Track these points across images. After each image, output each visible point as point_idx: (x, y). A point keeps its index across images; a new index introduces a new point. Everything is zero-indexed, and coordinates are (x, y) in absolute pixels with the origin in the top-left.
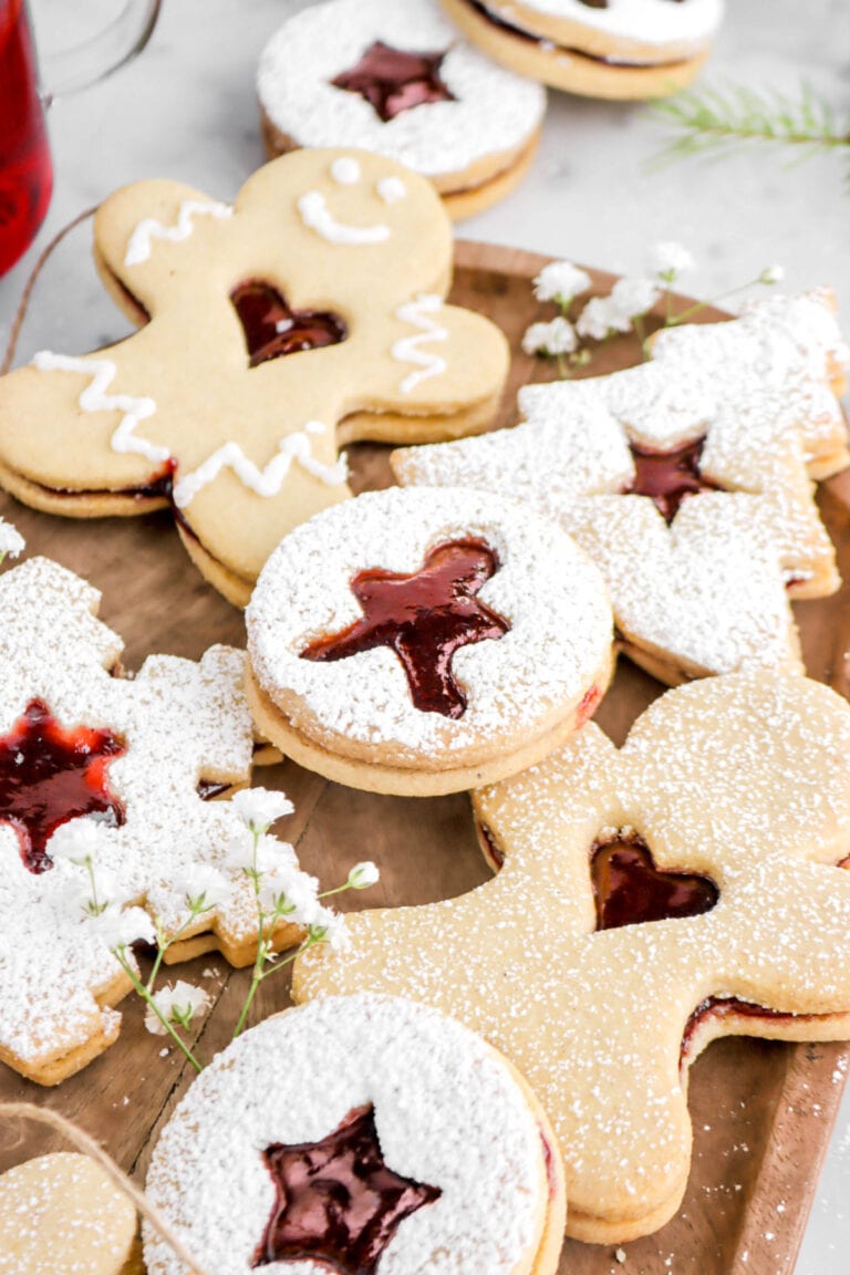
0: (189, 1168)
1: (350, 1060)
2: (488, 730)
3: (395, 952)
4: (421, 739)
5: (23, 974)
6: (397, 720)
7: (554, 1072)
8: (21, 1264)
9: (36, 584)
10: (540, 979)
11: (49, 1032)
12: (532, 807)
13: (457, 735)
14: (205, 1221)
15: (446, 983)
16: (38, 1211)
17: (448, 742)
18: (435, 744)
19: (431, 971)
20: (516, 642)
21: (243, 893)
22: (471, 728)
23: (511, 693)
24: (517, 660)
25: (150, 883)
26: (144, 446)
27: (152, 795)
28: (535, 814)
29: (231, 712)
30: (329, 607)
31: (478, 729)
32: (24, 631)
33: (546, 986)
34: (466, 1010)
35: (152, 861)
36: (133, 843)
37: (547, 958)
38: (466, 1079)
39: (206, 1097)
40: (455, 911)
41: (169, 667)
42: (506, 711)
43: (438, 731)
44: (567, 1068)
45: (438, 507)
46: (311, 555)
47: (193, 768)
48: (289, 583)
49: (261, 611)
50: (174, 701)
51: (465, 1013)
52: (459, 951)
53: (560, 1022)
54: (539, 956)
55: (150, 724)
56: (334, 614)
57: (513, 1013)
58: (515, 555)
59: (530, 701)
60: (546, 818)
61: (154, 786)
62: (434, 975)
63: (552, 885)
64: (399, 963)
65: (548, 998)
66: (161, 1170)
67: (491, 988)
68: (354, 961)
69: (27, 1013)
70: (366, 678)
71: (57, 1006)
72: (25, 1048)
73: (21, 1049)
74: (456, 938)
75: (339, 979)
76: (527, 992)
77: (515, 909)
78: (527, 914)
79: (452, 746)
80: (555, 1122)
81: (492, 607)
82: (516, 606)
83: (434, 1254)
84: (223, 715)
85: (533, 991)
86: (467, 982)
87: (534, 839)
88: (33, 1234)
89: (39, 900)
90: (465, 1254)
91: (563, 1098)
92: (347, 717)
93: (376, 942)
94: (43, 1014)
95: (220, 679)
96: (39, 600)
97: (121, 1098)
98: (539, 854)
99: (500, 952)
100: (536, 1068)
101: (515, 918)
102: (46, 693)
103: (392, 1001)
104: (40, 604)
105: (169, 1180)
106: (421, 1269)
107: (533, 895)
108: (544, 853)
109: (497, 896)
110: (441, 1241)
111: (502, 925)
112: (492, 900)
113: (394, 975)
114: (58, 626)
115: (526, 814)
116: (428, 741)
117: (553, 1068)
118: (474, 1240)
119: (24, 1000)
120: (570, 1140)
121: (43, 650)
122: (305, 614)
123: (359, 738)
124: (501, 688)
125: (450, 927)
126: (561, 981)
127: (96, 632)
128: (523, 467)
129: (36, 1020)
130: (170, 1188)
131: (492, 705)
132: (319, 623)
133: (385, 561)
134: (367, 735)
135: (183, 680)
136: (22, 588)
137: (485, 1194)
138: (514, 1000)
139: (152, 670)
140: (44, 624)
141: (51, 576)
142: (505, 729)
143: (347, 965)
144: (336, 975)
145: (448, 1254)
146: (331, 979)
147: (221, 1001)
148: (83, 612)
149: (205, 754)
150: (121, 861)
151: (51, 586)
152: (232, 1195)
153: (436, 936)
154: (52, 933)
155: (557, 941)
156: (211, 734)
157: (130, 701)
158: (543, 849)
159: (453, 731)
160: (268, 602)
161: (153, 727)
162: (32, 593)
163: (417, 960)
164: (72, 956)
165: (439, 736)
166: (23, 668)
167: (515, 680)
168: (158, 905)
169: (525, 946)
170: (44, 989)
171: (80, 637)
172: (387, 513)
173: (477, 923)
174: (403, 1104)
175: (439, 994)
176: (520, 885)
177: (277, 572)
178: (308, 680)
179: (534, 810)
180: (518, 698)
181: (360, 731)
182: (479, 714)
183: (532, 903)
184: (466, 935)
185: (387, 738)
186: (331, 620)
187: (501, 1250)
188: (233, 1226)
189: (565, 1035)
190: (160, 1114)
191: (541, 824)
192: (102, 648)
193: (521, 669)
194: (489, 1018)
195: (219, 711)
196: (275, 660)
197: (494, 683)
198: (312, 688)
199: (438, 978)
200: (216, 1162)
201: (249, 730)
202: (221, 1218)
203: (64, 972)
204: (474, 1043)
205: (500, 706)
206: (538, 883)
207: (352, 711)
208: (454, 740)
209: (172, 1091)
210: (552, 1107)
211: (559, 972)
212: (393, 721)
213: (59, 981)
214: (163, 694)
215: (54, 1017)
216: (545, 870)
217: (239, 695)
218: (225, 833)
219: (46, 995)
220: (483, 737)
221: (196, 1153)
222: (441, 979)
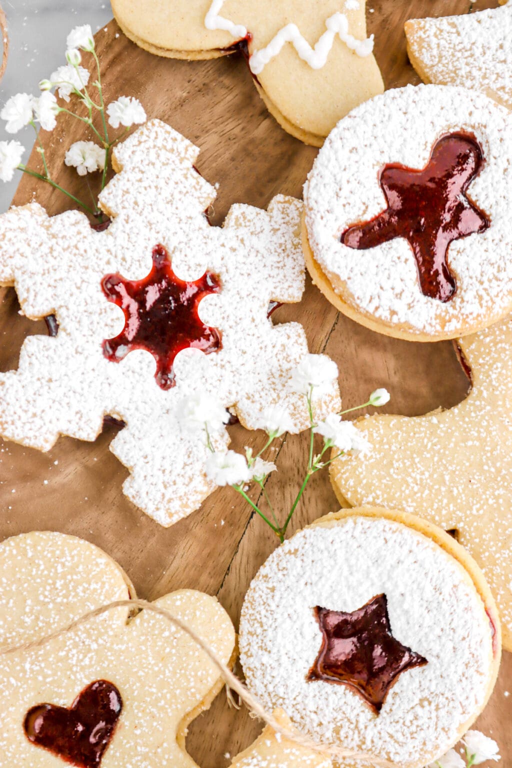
0: (268, 614)
1: (373, 569)
2: (471, 317)
3: (399, 456)
4: (425, 323)
5: (159, 467)
6: (410, 307)
7: (499, 558)
8: (167, 671)
9: (155, 146)
10: (493, 487)
11: (178, 508)
12: (493, 349)
13: (450, 321)
14: (279, 651)
15: (431, 484)
16: (176, 636)
17: (443, 326)
18: (435, 326)
19: (422, 473)
20: (493, 240)
21: (300, 403)
22: (460, 315)
23: (488, 288)
24: (494, 257)
25: (239, 397)
26: (228, 25)
27: (239, 326)
28: (496, 356)
29: (291, 256)
30: (364, 201)
31: (465, 316)
32: (148, 189)
33: (497, 493)
34: (444, 505)
35: (240, 379)
36: (227, 365)
37: (499, 471)
38: (447, 597)
39: (279, 570)
40: (439, 427)
41: (249, 218)
42: (484, 302)
43: (437, 317)
44: (507, 556)
45: (442, 108)
46: (351, 152)
47: (265, 302)
48: (335, 179)
49: (316, 202)
50: (252, 248)
51: (443, 508)
52: (440, 460)
53: (504, 522)
54: (493, 470)
55: (236, 268)
56: (367, 207)
57: (474, 512)
58: (495, 158)
59: (501, 295)
60: (503, 359)
61: (240, 319)
62: (424, 477)
63: (505, 416)
64: (401, 466)
65: (497, 503)
66: (251, 611)
67: (461, 491)
68: (372, 461)
69: (163, 495)
70: (389, 269)
71: (182, 490)
72: (163, 519)
73: (160, 519)
74: (440, 449)
75: (362, 473)
76: (484, 497)
77: (479, 432)
78: (486, 437)
79: (446, 329)
80: (498, 594)
81: (478, 204)
82: (494, 207)
83: (421, 700)
84: (286, 257)
85: (488, 496)
86: (445, 483)
87: (494, 376)
88: (174, 651)
89: (168, 412)
90: (441, 706)
91: (503, 578)
92: (375, 303)
93: (387, 447)
94: (173, 496)
95: (283, 228)
96: (158, 161)
97: (220, 520)
98: (497, 390)
99: (467, 464)
100: (487, 554)
101: (479, 438)
102: (166, 242)
103: (401, 532)
104: (158, 165)
105: (256, 619)
106: (413, 708)
107: (491, 422)
108: (500, 389)
109: (467, 419)
110: (426, 694)
111: (470, 443)
112: (464, 422)
113: (397, 474)
114: (172, 184)
115: (489, 354)
116: (430, 324)
117: (498, 555)
118: (447, 698)
119: (161, 486)
120: (506, 608)
121: (162, 205)
122: (347, 206)
123: (383, 318)
124: (482, 283)
125: (435, 440)
126: (506, 490)
127: (198, 187)
128: (501, 47)
129: (170, 501)
130: (257, 625)
131: (475, 298)
132: (357, 214)
133: (403, 159)
134: (389, 317)
135: (259, 230)
136: (146, 151)
137: (456, 672)
138: (475, 502)
139: (237, 219)
140: (162, 183)
141: (165, 139)
142: (482, 316)
143: (367, 463)
144: (360, 470)
145: (430, 703)
146: (357, 473)
147: (281, 452)
148: (188, 169)
149: (274, 290)
150: (220, 381)
151: (165, 147)
152: (295, 637)
153: (426, 446)
154: (177, 436)
155: (506, 460)
156: (278, 275)
157: (222, 248)
158: (500, 385)
159: (447, 318)
160: (321, 195)
161: (238, 271)
162: (152, 156)
163: (413, 463)
164: (190, 452)
165: (438, 321)
166: (149, 222)
167: (491, 277)
168: (245, 412)
169: (484, 461)
170: (173, 478)
171: (187, 192)
172: (405, 113)
173: (453, 440)
174: (406, 606)
175: (427, 492)
176: (482, 413)
177: (327, 167)
178: (349, 269)
179: (495, 352)
180: (493, 293)
181: (384, 314)
182: (465, 303)
183: (490, 429)
184: (445, 448)
185: (403, 320)
186: (364, 212)
187: (462, 707)
188: (296, 657)
189: (507, 532)
190: (244, 533)
191: (499, 365)
192: (202, 200)
193: (496, 266)
194: (458, 513)
195: (283, 255)
196: (326, 247)
197: (476, 277)
198: (352, 275)
199: (426, 479)
200: (286, 615)
201: (303, 268)
202: (289, 651)
203: (185, 464)
204: (453, 572)
205: (481, 298)
206: (495, 413)
207: (379, 297)
208: (447, 324)
209: (252, 517)
210: (496, 584)
211: (506, 484)
212: (406, 307)
213: (183, 472)
214: (245, 242)
215: (181, 498)
216: (500, 403)
217: (296, 241)
218: (288, 356)
219: (175, 483)
220: (467, 323)
221: (273, 607)
222: (429, 481)
